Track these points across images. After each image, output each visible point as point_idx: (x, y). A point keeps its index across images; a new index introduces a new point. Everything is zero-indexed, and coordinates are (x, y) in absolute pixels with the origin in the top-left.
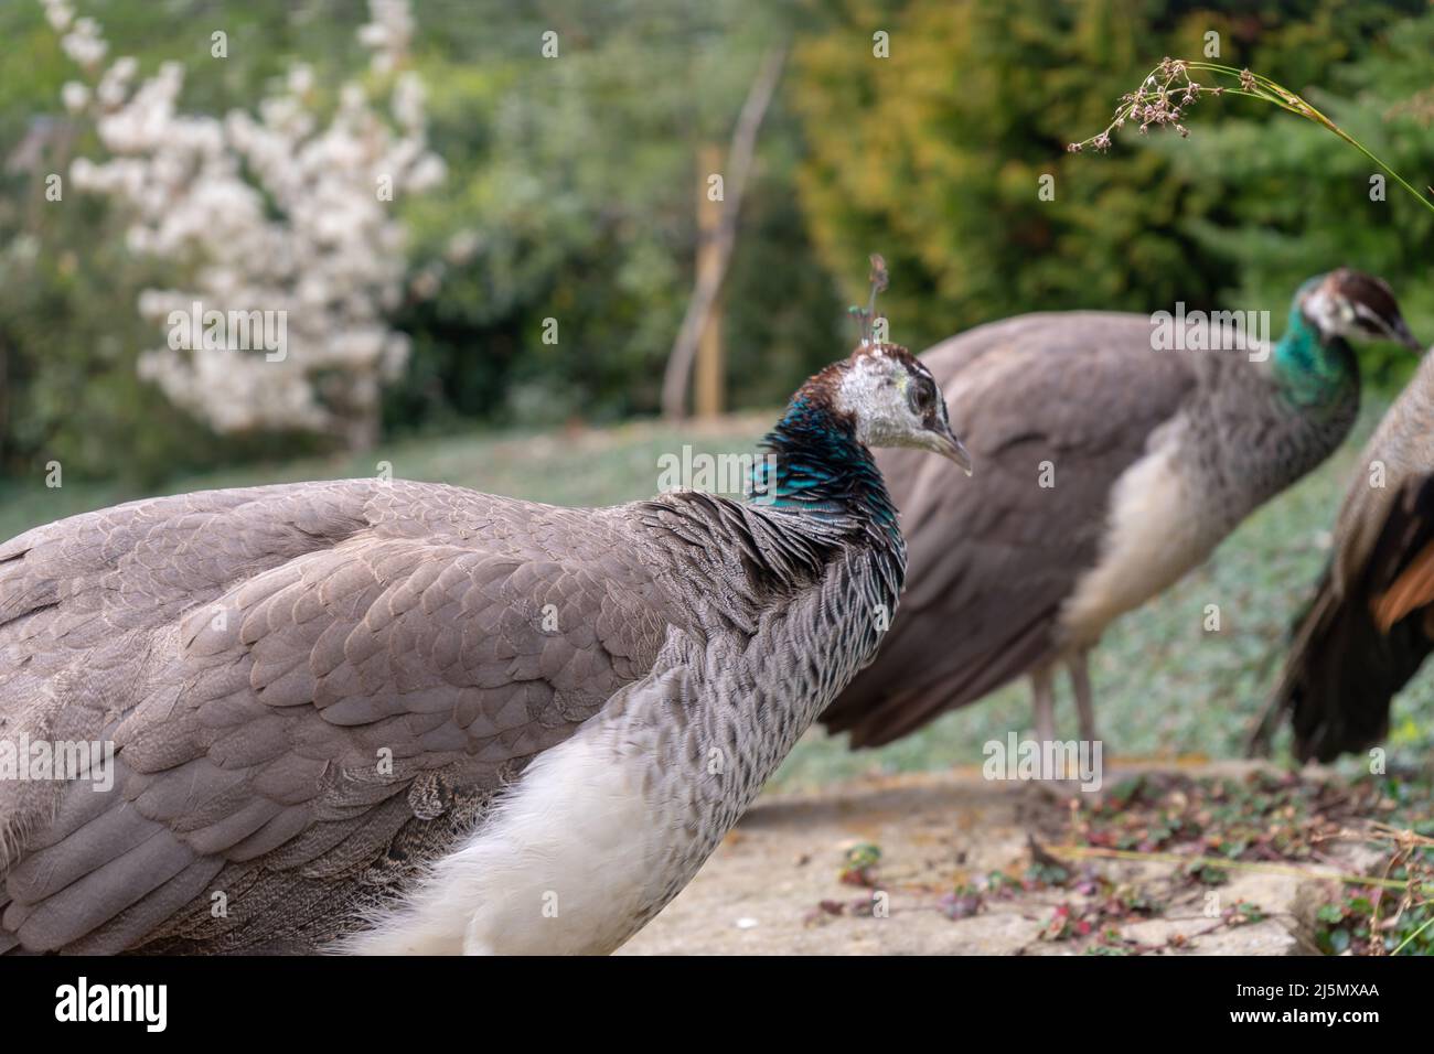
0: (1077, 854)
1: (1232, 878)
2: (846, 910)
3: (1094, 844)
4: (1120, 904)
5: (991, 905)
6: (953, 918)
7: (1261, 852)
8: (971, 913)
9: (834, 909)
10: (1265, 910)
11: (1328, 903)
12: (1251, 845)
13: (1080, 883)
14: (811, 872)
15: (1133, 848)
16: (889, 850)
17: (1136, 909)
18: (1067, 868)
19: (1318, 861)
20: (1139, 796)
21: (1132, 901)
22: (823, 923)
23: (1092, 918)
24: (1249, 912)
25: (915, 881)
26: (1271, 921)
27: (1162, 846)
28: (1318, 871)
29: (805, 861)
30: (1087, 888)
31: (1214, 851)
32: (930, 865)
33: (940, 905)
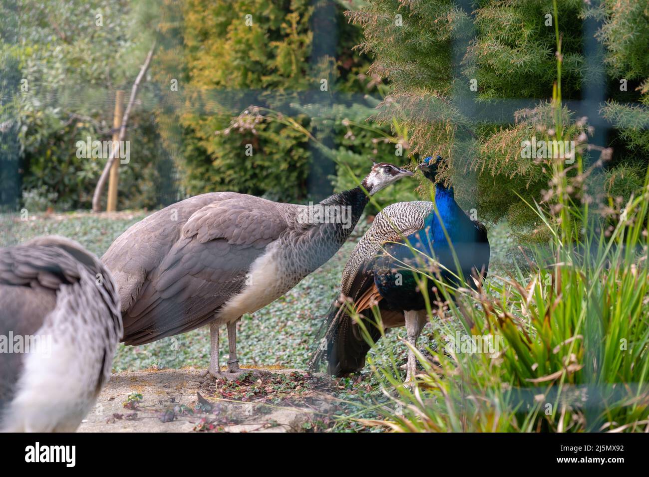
0: (217, 400)
1: (273, 412)
2: (123, 417)
3: (225, 397)
4: (227, 419)
5: (179, 418)
6: (164, 422)
7: (286, 403)
8: (171, 420)
9: (118, 417)
10: (279, 422)
11: (307, 422)
12: (283, 399)
13: (215, 411)
14: (113, 403)
15: (240, 399)
16: (146, 396)
17: (232, 421)
18: (212, 405)
19: (307, 407)
20: (248, 380)
21: (231, 417)
22: (114, 422)
23: (215, 423)
24: (272, 423)
25: (154, 408)
26: (280, 427)
27: (251, 399)
28: (305, 410)
29: (113, 399)
30: (217, 413)
31: (269, 401)
32: (161, 402)
33: (159, 417)
